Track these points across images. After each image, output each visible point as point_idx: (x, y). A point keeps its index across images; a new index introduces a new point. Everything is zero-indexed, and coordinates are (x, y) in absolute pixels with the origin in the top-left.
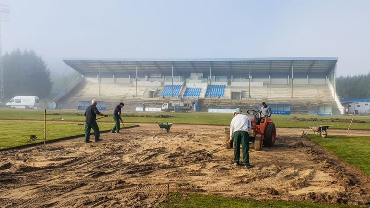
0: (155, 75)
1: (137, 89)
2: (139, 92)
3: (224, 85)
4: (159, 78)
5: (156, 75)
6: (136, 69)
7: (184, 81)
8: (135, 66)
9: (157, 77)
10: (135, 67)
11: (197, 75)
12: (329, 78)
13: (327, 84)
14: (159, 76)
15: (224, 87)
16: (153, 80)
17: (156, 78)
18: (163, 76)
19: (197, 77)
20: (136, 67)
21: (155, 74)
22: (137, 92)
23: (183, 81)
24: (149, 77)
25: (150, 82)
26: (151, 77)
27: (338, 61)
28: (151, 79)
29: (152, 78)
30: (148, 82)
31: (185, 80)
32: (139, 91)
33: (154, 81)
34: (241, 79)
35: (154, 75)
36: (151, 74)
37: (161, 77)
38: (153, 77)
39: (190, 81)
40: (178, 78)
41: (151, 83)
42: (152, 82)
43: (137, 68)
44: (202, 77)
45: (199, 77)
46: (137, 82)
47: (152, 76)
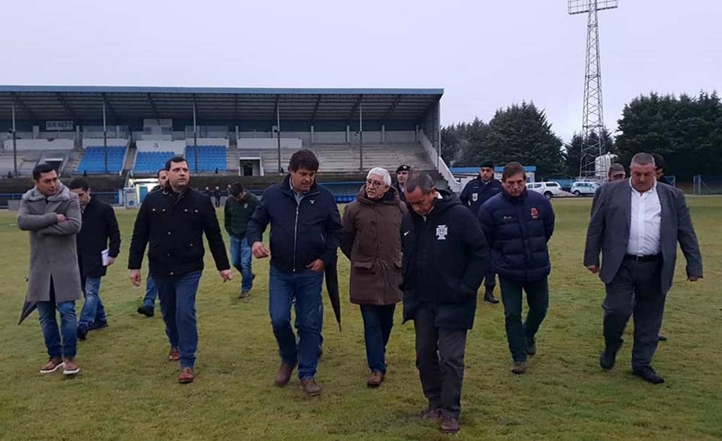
0: (57, 125)
1: (17, 157)
2: (22, 165)
3: (222, 145)
4: (68, 131)
5: (59, 125)
6: (13, 110)
7: (130, 137)
8: (11, 105)
9: (61, 128)
10: (9, 107)
11: (159, 124)
12: (421, 131)
13: (420, 142)
14: (68, 128)
15: (221, 150)
16: (54, 137)
17: (61, 131)
18: (78, 127)
19: (159, 127)
20: (13, 107)
21: (57, 122)
22: (18, 164)
23: (127, 138)
24: (43, 129)
25: (46, 140)
26: (48, 129)
27: (443, 97)
28: (47, 133)
29: (49, 131)
30: (39, 140)
31: (131, 135)
32: (22, 161)
33: (57, 138)
34: (255, 132)
35: (54, 125)
36: (47, 122)
37: (72, 128)
38: (54, 128)
39: (144, 136)
40: (115, 130)
41: (49, 143)
42: (51, 140)
43: (15, 109)
44: (171, 128)
45: (163, 129)
46: (17, 140)
47: (50, 126)
